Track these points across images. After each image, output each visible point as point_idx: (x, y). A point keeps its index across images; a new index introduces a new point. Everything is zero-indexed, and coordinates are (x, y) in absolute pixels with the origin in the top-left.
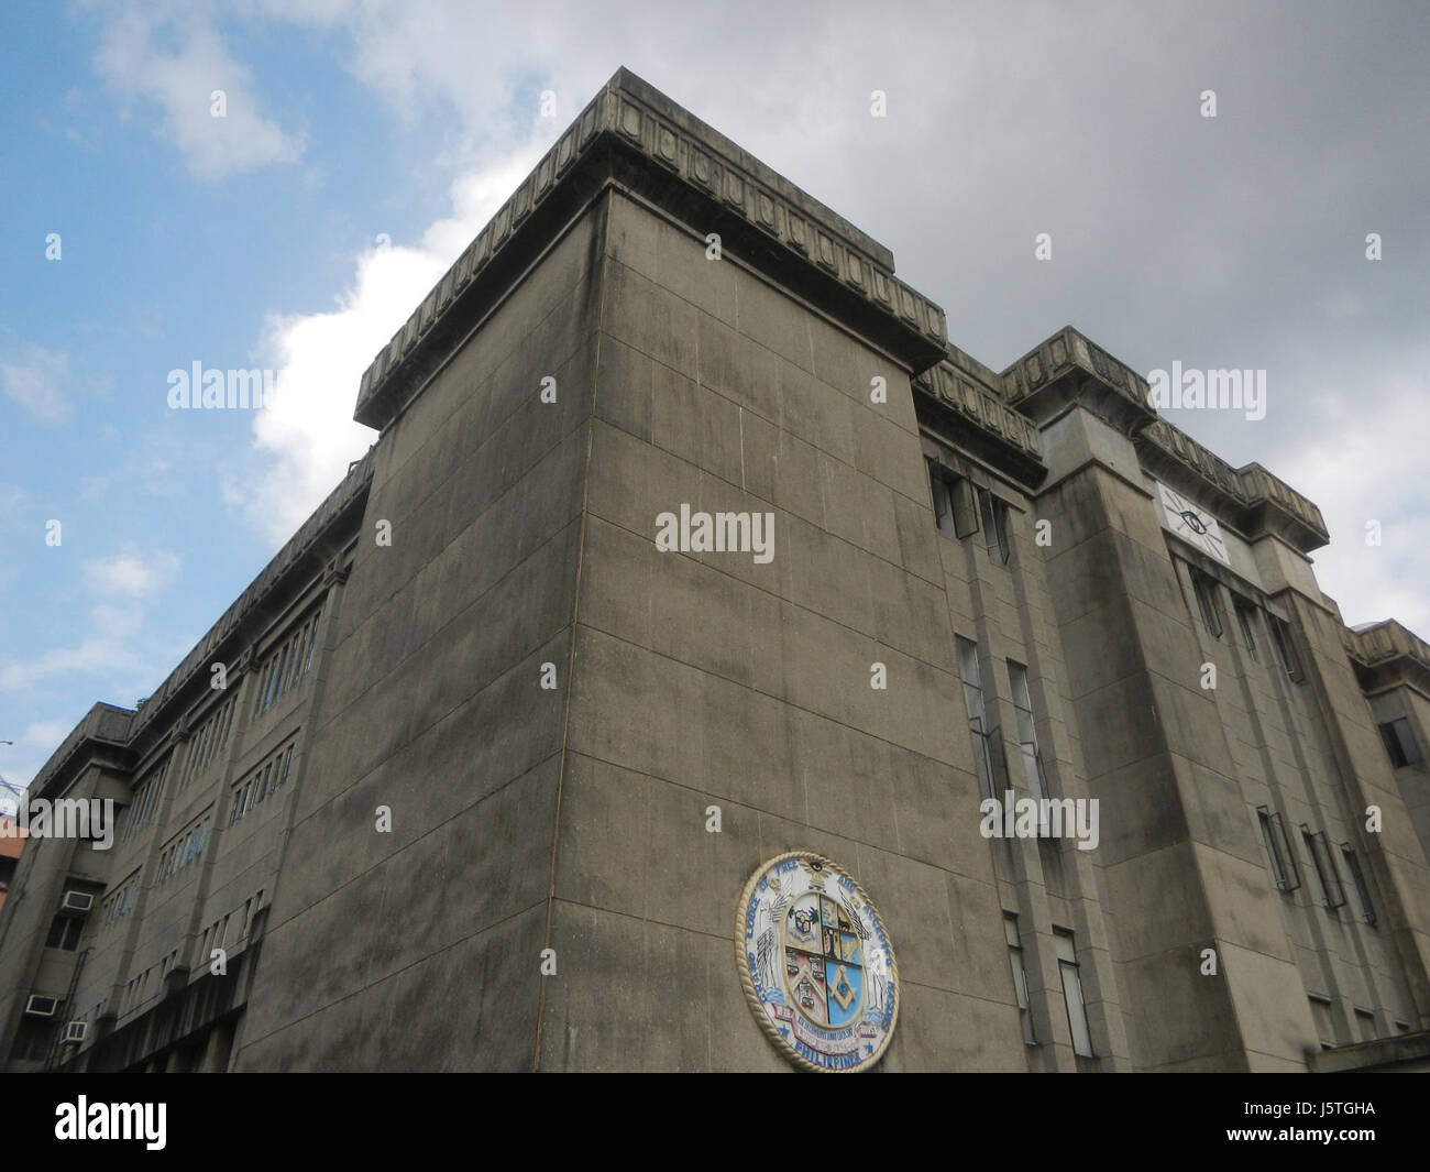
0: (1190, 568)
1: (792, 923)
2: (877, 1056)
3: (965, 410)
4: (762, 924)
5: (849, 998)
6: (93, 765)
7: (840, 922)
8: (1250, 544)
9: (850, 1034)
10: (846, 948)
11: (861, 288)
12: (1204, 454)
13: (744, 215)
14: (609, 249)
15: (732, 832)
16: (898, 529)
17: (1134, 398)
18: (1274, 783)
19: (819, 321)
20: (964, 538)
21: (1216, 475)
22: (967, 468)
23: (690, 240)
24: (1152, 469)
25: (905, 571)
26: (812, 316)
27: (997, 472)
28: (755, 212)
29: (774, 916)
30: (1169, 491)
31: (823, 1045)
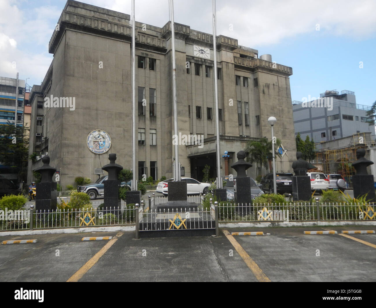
0: (195, 64)
1: (95, 138)
2: (106, 151)
3: (147, 43)
4: (90, 139)
5: (103, 145)
6: (36, 96)
8: (219, 52)
9: (103, 149)
11: (117, 32)
12: (207, 36)
13: (91, 27)
14: (66, 43)
15: (87, 129)
16: (122, 76)
17: (184, 33)
18: (203, 101)
19: (110, 40)
20: (145, 68)
21: (209, 41)
22: (147, 55)
23: (82, 34)
24: (193, 43)
25: (122, 83)
26: (108, 39)
27: (156, 52)
28: (94, 25)
29: (92, 138)
30: (197, 46)
31: (98, 151)
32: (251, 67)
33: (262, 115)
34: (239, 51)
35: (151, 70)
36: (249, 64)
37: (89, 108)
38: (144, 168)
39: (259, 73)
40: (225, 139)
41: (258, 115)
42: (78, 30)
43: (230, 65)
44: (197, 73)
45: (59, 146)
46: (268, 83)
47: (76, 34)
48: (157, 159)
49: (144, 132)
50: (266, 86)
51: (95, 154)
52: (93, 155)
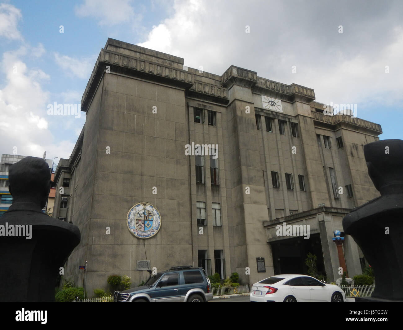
0: (265, 117)
1: (138, 215)
2: (154, 234)
3: (205, 92)
4: (131, 216)
5: (149, 226)
6: (62, 171)
7: (149, 213)
8: (292, 104)
9: (149, 231)
10: (150, 218)
11: (168, 76)
12: (277, 85)
13: (137, 69)
14: (104, 88)
15: (127, 202)
16: (175, 131)
17: (250, 79)
18: (280, 164)
19: (159, 86)
20: (203, 123)
21: (280, 90)
22: (205, 106)
23: (125, 78)
24: (261, 93)
25: (176, 140)
26: (157, 86)
27: (216, 103)
28: (139, 67)
29: (134, 215)
30: (266, 97)
31: (143, 234)
32: (332, 123)
33: (356, 184)
34: (315, 105)
35: (211, 126)
36: (329, 120)
37: (131, 172)
38: (206, 261)
39: (343, 131)
40: (332, 213)
41: (349, 184)
42: (119, 73)
43: (308, 119)
44: (269, 129)
45: (86, 227)
46: (356, 143)
47: (117, 77)
48: (224, 247)
49: (205, 207)
50: (353, 147)
51: (138, 239)
52: (135, 241)
